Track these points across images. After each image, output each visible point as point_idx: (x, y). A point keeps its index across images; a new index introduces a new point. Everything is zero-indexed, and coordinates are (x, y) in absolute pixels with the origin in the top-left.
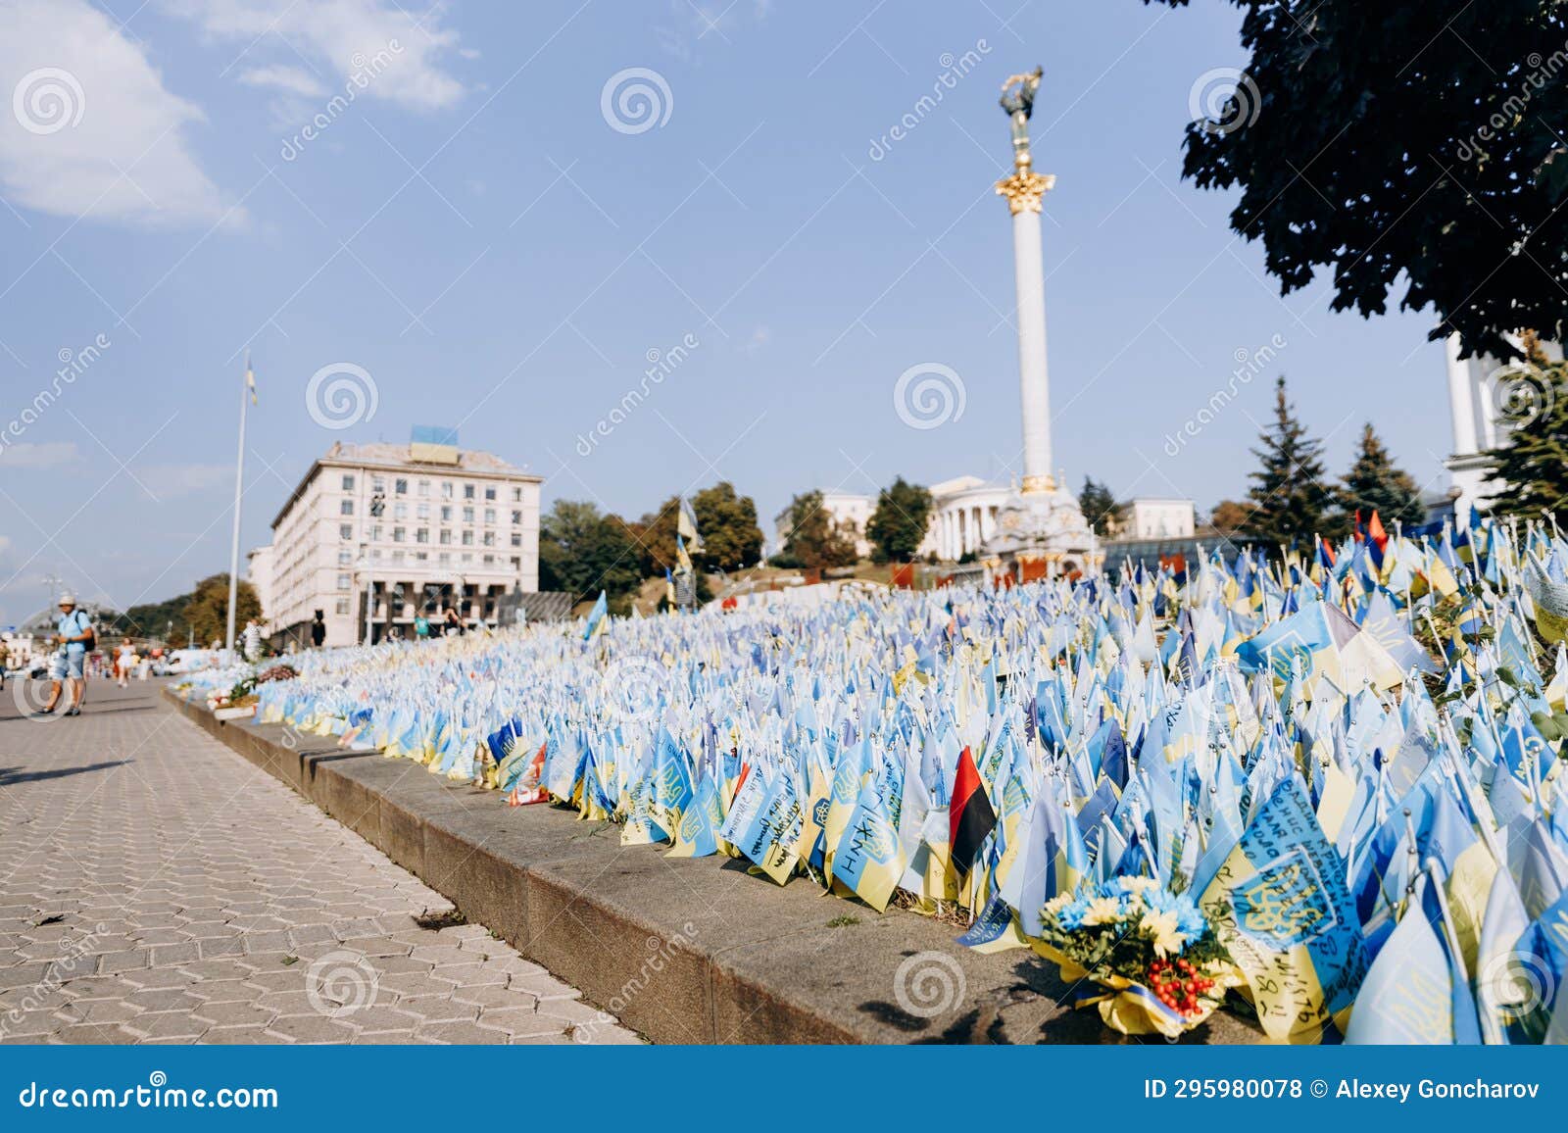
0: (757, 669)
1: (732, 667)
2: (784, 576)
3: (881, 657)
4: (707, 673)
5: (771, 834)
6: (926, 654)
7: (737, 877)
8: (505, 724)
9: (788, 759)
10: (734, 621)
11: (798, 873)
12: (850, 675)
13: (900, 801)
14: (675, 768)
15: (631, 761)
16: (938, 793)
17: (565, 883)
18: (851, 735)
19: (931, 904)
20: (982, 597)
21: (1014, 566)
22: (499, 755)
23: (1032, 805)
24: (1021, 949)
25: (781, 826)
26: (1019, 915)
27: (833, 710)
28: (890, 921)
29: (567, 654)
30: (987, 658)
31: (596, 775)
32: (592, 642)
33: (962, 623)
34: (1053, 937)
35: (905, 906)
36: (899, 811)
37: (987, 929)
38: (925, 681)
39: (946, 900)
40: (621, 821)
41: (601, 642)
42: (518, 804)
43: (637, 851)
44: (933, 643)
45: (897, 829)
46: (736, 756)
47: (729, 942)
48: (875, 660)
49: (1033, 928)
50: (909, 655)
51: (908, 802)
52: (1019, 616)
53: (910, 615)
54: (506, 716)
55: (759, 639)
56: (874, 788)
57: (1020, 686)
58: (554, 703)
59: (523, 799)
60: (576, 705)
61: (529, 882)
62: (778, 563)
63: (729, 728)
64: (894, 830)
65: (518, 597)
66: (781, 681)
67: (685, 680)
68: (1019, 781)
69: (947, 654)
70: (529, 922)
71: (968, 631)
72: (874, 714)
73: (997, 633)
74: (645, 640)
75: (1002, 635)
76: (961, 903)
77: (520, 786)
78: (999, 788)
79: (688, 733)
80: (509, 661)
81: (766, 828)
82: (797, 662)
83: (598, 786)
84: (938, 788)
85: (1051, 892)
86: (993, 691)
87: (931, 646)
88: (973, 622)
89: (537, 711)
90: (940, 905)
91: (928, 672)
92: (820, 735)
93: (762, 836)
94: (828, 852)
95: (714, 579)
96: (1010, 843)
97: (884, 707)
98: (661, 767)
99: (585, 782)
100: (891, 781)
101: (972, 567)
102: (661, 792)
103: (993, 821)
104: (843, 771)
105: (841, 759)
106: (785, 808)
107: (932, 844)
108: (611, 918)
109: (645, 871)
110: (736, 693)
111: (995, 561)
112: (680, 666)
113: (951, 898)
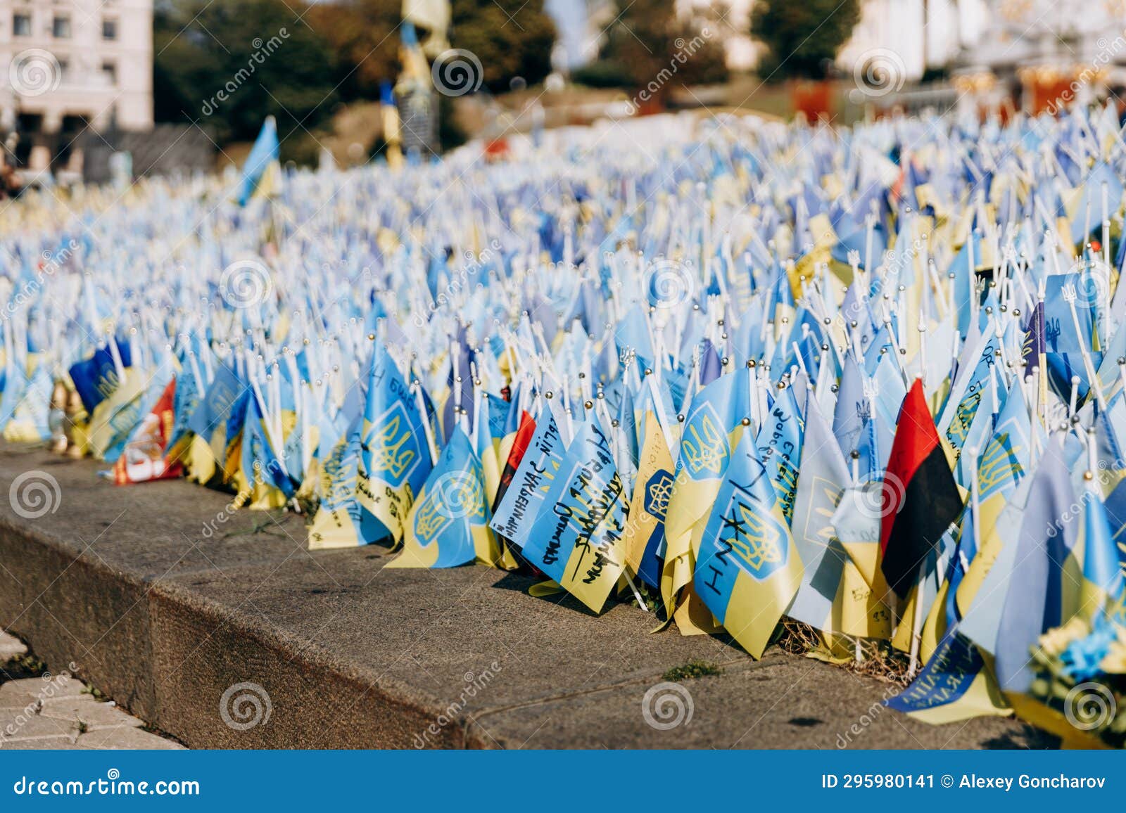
0: (546, 256)
1: (503, 253)
2: (593, 103)
3: (769, 235)
4: (458, 263)
5: (574, 528)
6: (849, 230)
7: (513, 599)
8: (102, 346)
9: (601, 404)
10: (506, 177)
11: (619, 597)
12: (712, 265)
13: (796, 474)
14: (402, 420)
15: (326, 409)
16: (864, 460)
17: (215, 606)
18: (713, 364)
19: (845, 645)
20: (956, 136)
21: (1017, 91)
22: (91, 400)
23: (1025, 482)
24: (996, 718)
25: (592, 514)
26: (993, 660)
27: (680, 326)
28: (771, 672)
29: (207, 233)
30: (959, 241)
31: (264, 431)
32: (252, 211)
33: (918, 178)
34: (1050, 690)
35: (799, 650)
36: (793, 491)
37: (940, 684)
38: (847, 279)
39: (869, 639)
40: (310, 508)
41: (267, 212)
42: (129, 482)
43: (337, 558)
44: (864, 210)
45: (790, 522)
46: (509, 399)
47: (497, 700)
48: (760, 244)
49: (1016, 679)
50: (820, 233)
51: (810, 472)
52: (1021, 166)
53: (824, 166)
54: (103, 332)
55: (550, 205)
56: (752, 453)
57: (1017, 285)
58: (186, 310)
59: (137, 473)
60: (227, 316)
61: (153, 605)
62: (587, 79)
63: (497, 355)
64: (785, 525)
65: (115, 136)
66: (590, 276)
67: (418, 273)
68: (1006, 442)
69: (888, 227)
70: (156, 668)
71: (927, 193)
72: (755, 330)
73: (981, 194)
74: (347, 210)
75: (988, 200)
76: (895, 645)
77: (130, 451)
78: (972, 451)
79: (424, 362)
80: (105, 243)
81: (565, 518)
82: (618, 245)
83: (268, 450)
84: (864, 453)
85: (1052, 618)
86: (968, 295)
87: (860, 219)
88: (937, 178)
89: (157, 323)
90: (859, 648)
91: (854, 258)
92: (659, 364)
93: (559, 533)
94: (668, 560)
95: (470, 108)
96: (984, 543)
97: (772, 320)
98: (379, 417)
99: (246, 443)
100: (780, 440)
101: (938, 91)
102: (379, 459)
103: (957, 509)
104: (697, 423)
105: (694, 404)
106: (596, 488)
107: (850, 545)
108: (298, 664)
109: (353, 589)
110: (510, 295)
111: (982, 79)
112: (408, 251)
113: (881, 636)
